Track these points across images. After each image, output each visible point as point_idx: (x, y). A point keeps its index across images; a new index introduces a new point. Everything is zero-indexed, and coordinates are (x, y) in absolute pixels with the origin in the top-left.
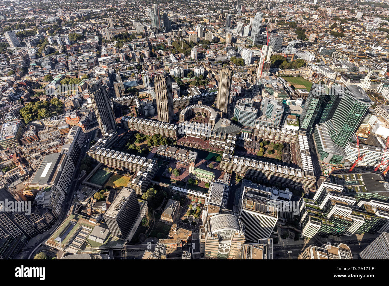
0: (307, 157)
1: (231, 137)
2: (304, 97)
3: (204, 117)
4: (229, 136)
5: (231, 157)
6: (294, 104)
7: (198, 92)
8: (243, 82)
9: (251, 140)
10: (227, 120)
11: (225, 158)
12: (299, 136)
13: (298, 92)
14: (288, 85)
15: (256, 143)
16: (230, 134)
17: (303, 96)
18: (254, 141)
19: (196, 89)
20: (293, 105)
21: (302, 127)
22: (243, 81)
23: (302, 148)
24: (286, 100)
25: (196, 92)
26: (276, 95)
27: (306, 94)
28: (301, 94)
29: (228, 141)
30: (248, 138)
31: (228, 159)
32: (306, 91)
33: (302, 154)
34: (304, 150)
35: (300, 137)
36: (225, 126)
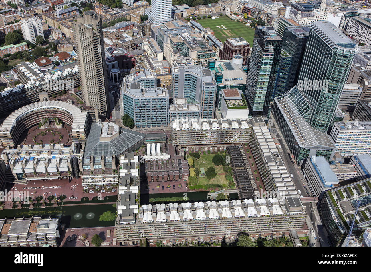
0: (280, 168)
1: (126, 161)
2: (242, 52)
3: (59, 127)
4: (123, 160)
5: (136, 211)
6: (229, 67)
7: (35, 74)
8: (126, 40)
9: (169, 157)
10: (111, 124)
11: (123, 218)
12: (254, 128)
13: (231, 44)
14: (210, 33)
15: (179, 161)
16: (123, 154)
17: (240, 51)
18: (175, 157)
19: (29, 68)
20: (229, 70)
21: (254, 110)
22: (126, 37)
23: (266, 153)
24: (214, 62)
25: (31, 74)
26: (194, 55)
27: (244, 46)
28: (236, 46)
29: (123, 173)
30: (162, 154)
31: (131, 217)
32: (243, 40)
33: (269, 164)
34: (270, 154)
35: (256, 128)
36: (109, 141)
